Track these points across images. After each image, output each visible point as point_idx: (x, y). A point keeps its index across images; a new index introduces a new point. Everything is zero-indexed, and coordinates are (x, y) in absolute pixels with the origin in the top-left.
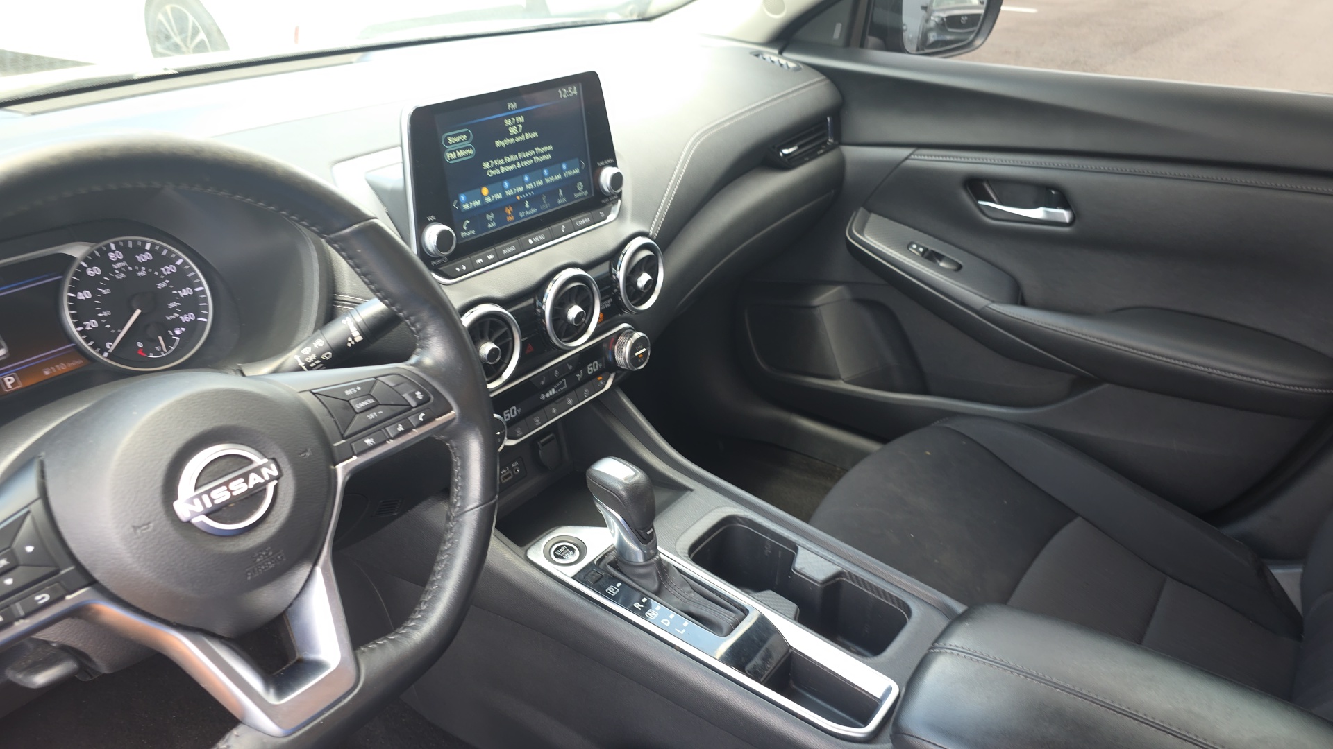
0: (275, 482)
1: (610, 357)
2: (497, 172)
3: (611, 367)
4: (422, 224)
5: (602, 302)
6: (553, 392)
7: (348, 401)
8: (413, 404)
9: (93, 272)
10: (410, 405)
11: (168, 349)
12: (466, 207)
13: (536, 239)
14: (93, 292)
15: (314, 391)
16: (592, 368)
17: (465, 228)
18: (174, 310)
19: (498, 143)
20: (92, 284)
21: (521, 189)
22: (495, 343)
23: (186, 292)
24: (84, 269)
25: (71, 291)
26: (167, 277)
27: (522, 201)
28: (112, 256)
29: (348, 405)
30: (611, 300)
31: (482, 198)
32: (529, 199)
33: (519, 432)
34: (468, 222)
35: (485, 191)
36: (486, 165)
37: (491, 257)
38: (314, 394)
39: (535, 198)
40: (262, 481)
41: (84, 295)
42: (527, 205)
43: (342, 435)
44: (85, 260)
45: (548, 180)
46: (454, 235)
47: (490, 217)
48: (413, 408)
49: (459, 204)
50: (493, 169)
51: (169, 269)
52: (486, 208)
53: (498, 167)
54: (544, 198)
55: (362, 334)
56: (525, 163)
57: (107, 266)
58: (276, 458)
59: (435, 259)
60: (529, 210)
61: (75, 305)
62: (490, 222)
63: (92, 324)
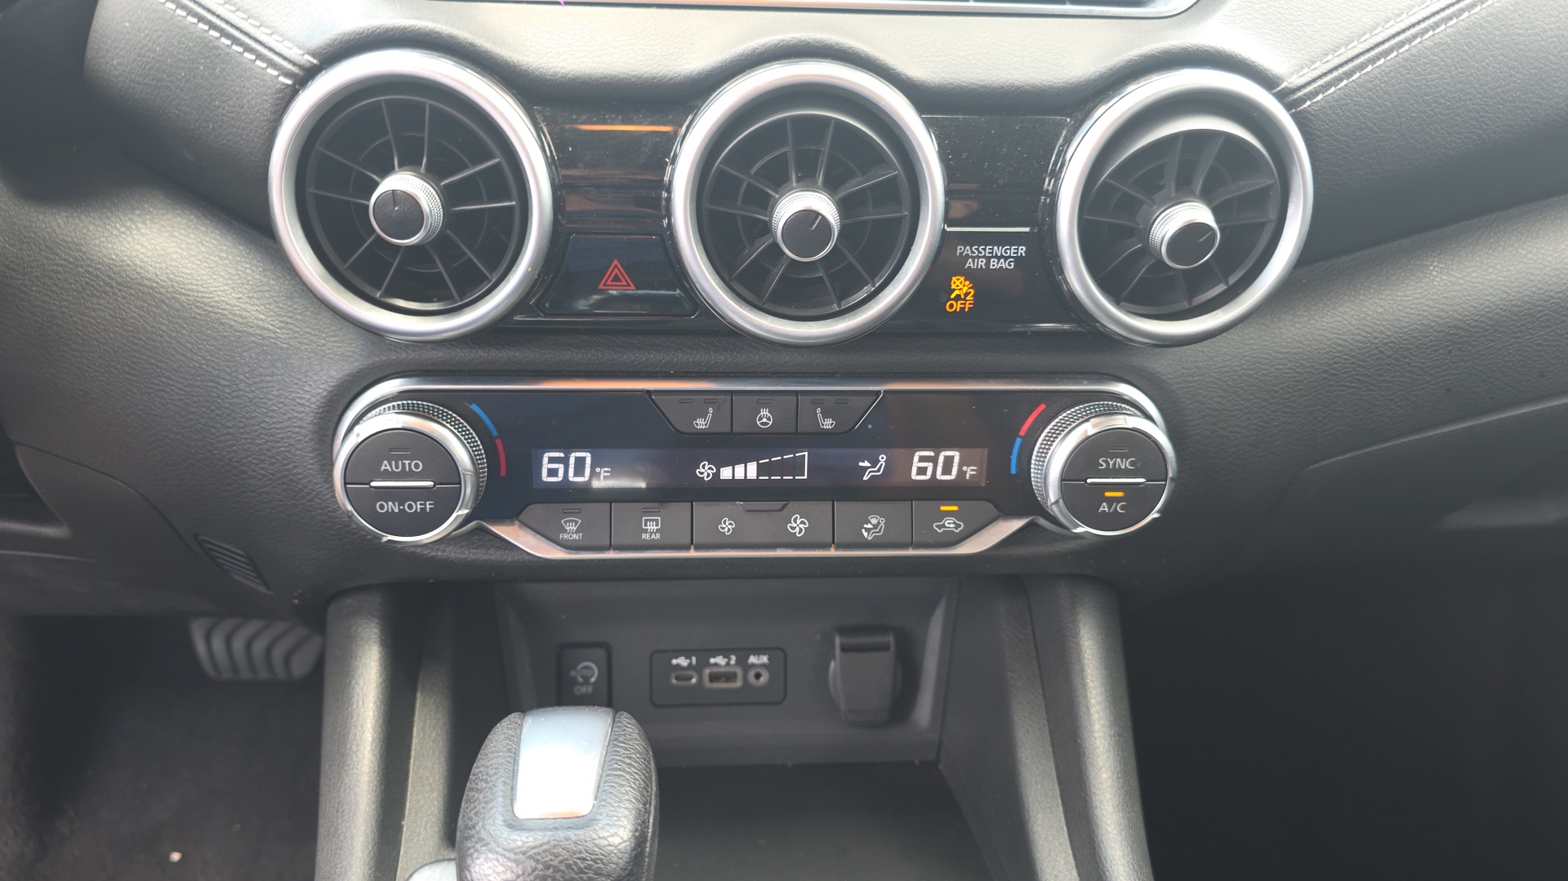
1: (1013, 463)
6: (749, 470)
16: (923, 466)
30: (1022, 250)
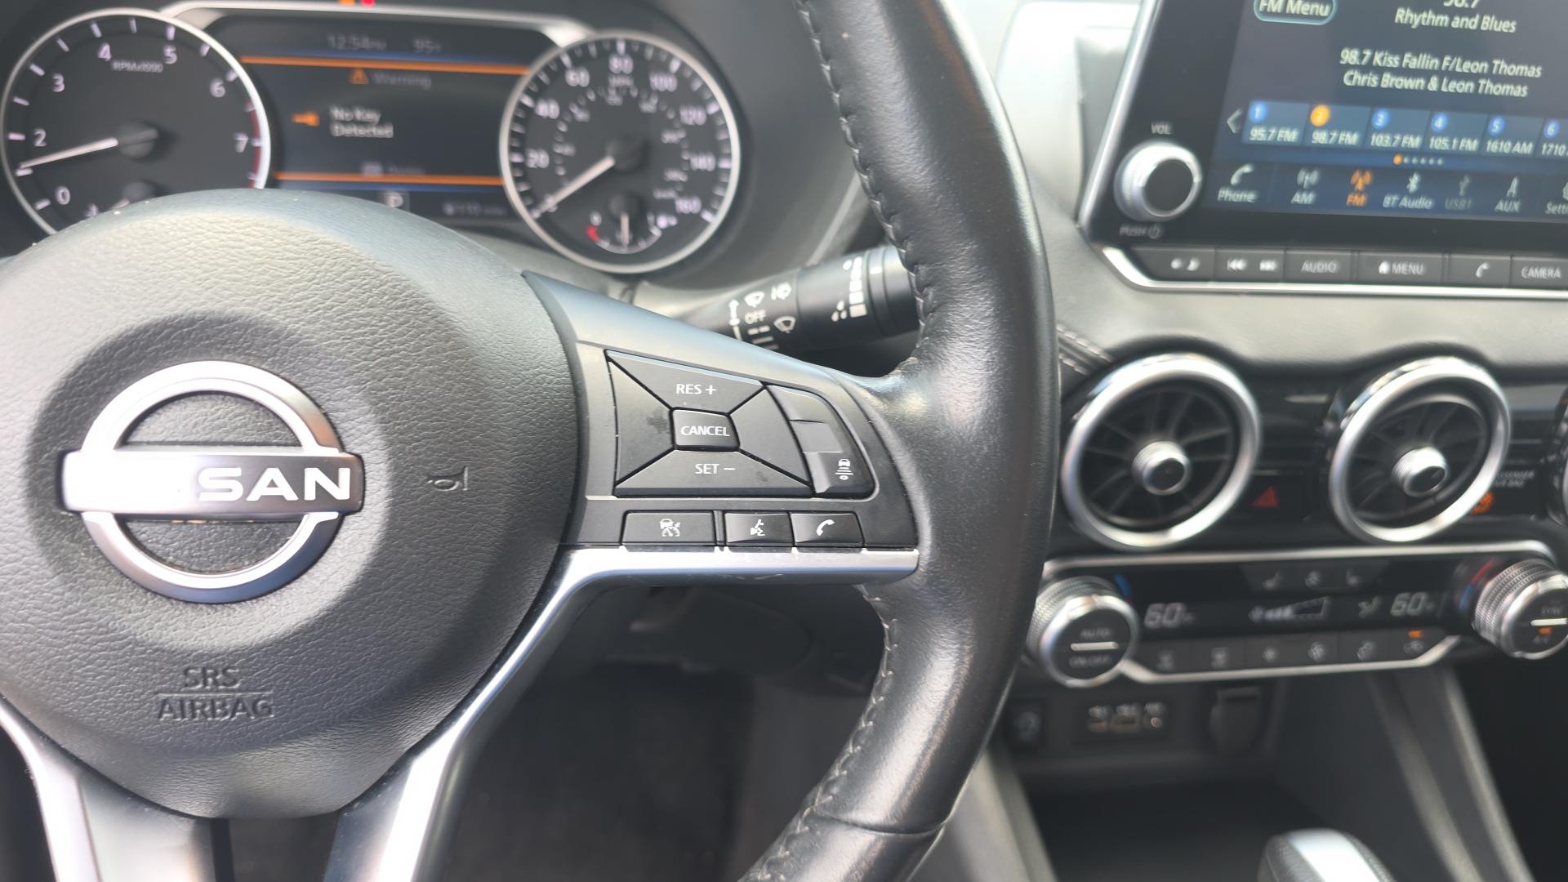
0: (334, 515)
1: (1463, 602)
2: (1372, 80)
3: (1460, 623)
4: (1134, 135)
5: (1505, 468)
6: (1286, 613)
7: (672, 410)
8: (822, 484)
9: (578, 78)
10: (810, 483)
11: (634, 242)
12: (1257, 134)
13: (1401, 268)
14: (564, 109)
15: (611, 354)
16: (1406, 605)
17: (1234, 180)
18: (672, 184)
19: (1402, 15)
20: (567, 96)
21: (1414, 142)
22: (1188, 450)
23: (703, 162)
24: (562, 69)
25: (528, 92)
26: (686, 127)
27: (1406, 172)
28: (616, 64)
29: (666, 417)
30: (1531, 474)
31: (1308, 128)
32: (1427, 173)
33: (1166, 660)
34: (1247, 169)
35: (1321, 114)
36: (1350, 56)
37: (1268, 266)
38: (608, 359)
39: (1439, 178)
40: (291, 496)
41: (548, 109)
42: (1414, 183)
43: (616, 483)
44: (571, 51)
45: (1492, 147)
46: (1197, 179)
47: (1307, 178)
48: (814, 495)
49: (1243, 121)
50: (1366, 69)
51: (693, 116)
52: (1304, 154)
53: (1380, 71)
54: (1465, 182)
55: (871, 303)
56: (1453, 86)
57: (600, 76)
58: (365, 456)
59: (1133, 222)
60: (1415, 196)
61: (526, 116)
62: (1301, 188)
63: (538, 159)
